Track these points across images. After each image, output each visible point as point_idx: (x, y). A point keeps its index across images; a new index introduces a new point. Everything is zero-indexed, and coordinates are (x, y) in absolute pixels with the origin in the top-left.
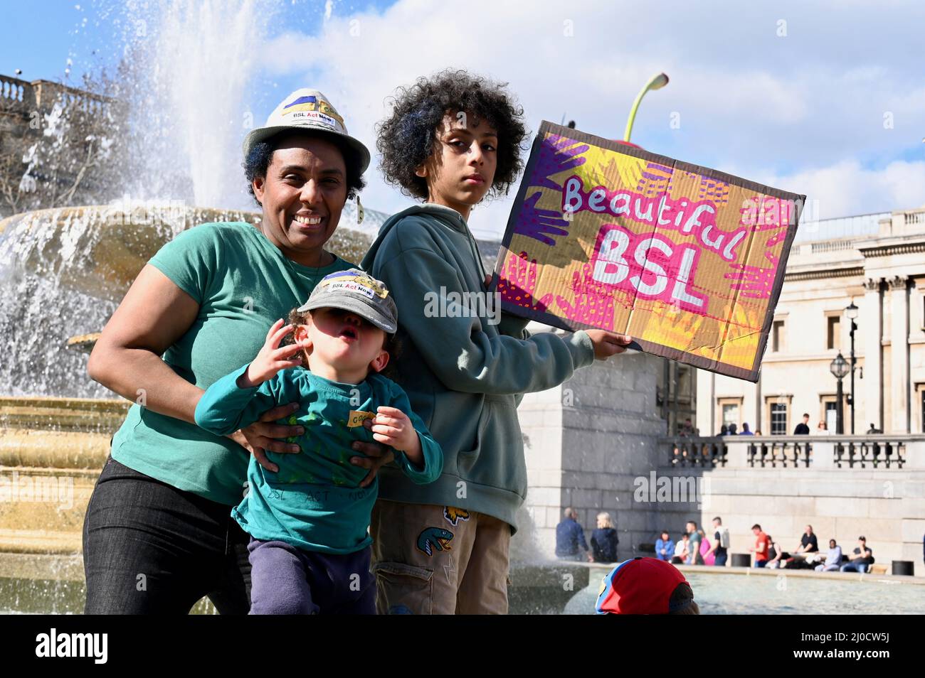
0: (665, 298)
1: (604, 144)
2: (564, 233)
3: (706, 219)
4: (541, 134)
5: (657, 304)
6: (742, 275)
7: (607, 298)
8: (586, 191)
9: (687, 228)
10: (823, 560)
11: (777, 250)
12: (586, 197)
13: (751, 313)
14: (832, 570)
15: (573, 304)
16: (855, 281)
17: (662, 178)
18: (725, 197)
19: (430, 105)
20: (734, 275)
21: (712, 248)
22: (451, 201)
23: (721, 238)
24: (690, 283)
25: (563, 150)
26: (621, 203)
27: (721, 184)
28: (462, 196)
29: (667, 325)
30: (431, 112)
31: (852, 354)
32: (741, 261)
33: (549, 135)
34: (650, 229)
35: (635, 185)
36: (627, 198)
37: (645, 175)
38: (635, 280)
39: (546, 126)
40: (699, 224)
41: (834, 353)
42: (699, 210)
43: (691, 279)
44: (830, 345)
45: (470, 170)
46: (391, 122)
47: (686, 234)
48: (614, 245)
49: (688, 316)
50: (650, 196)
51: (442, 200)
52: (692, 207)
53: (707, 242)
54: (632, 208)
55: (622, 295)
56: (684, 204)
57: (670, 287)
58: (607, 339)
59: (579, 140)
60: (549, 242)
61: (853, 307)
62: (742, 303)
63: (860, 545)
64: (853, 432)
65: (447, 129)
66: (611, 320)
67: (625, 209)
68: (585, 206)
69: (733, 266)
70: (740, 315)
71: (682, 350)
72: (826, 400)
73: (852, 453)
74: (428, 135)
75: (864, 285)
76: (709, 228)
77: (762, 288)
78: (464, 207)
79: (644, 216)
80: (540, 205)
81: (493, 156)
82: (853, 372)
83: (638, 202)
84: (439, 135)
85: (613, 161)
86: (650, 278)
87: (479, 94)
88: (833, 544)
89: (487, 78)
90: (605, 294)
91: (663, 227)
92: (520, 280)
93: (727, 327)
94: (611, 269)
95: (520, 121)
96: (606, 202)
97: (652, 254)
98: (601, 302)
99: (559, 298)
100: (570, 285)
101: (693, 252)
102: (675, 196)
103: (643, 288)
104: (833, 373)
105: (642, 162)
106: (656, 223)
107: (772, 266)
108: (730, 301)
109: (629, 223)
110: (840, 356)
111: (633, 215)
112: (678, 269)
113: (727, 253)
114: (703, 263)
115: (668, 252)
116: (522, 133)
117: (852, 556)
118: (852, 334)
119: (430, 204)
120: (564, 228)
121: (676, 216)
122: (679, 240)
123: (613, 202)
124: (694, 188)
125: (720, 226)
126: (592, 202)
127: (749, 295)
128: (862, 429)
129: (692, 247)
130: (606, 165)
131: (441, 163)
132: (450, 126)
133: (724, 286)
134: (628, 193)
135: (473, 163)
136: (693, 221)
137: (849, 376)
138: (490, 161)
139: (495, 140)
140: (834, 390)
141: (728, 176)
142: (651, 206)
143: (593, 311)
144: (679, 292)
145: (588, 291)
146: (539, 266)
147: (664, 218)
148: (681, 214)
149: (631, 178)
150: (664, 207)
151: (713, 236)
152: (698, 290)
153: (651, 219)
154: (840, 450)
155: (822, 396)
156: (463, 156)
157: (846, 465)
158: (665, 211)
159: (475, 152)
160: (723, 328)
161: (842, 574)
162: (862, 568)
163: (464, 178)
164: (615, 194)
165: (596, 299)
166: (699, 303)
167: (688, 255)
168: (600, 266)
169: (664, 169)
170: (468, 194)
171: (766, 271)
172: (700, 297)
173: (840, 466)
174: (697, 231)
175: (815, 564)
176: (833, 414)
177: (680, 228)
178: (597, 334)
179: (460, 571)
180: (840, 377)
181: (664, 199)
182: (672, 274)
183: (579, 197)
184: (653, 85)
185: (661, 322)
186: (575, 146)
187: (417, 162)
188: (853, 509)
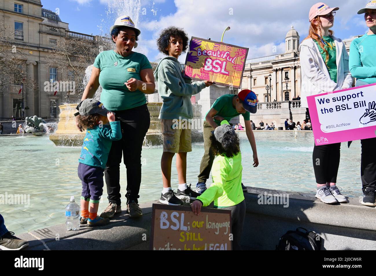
0: (220, 72)
1: (205, 40)
2: (198, 60)
3: (228, 55)
4: (192, 39)
5: (218, 74)
6: (236, 66)
7: (208, 74)
8: (202, 51)
9: (224, 57)
10: (264, 128)
11: (243, 60)
12: (202, 52)
13: (238, 74)
14: (266, 130)
15: (201, 75)
16: (271, 70)
17: (218, 47)
18: (232, 50)
19: (167, 34)
20: (234, 67)
21: (229, 61)
22: (174, 55)
23: (231, 59)
24: (225, 69)
25: (197, 43)
26: (209, 53)
27: (231, 47)
28: (176, 54)
29: (221, 78)
30: (167, 36)
31: (270, 85)
32: (236, 63)
33: (193, 39)
34: (216, 58)
35: (212, 49)
36: (211, 52)
37: (214, 46)
38: (213, 69)
39: (192, 37)
40: (226, 56)
41: (267, 85)
42: (226, 53)
43: (225, 68)
44: (266, 84)
45: (177, 48)
46: (159, 39)
47: (224, 58)
48: (209, 62)
49: (225, 76)
50: (216, 51)
51: (172, 55)
52: (225, 52)
53: (228, 60)
54: (212, 54)
55: (211, 73)
56: (223, 52)
57: (221, 70)
58: (208, 82)
59: (200, 40)
60: (195, 63)
61: (270, 75)
62: (236, 72)
63: (272, 124)
64: (271, 101)
65: (171, 39)
66: (209, 78)
67: (211, 54)
68: (202, 54)
69: (234, 64)
70: (236, 75)
71: (224, 83)
72: (265, 95)
73: (270, 106)
74: (167, 41)
75: (273, 70)
76: (228, 57)
77: (240, 69)
78: (176, 56)
79: (214, 55)
80: (192, 55)
81: (182, 44)
82: (270, 89)
83: (213, 52)
84: (170, 41)
85: (207, 44)
86: (217, 69)
87: (178, 31)
88: (267, 124)
89: (179, 27)
90: (207, 73)
91: (219, 57)
92: (189, 71)
93: (233, 78)
94: (208, 67)
95: (187, 36)
96: (206, 53)
97: (217, 63)
98: (207, 74)
99: (198, 74)
100: (200, 71)
101: (225, 62)
102: (221, 50)
103: (215, 71)
104: (266, 89)
105: (213, 43)
106: (217, 57)
107: (242, 64)
108: (234, 72)
109: (211, 57)
110: (268, 86)
111: (212, 55)
112: (222, 66)
113: (233, 62)
114: (228, 65)
115: (220, 63)
116: (188, 39)
117: (270, 127)
118: (270, 81)
119: (169, 56)
120: (198, 59)
121: (221, 55)
122: (222, 60)
123: (208, 53)
124: (225, 48)
125: (231, 56)
126: (203, 53)
127: (238, 71)
128: (272, 101)
129: (225, 61)
130: (206, 45)
131: (171, 47)
132: (172, 39)
133: (232, 69)
134: (211, 51)
135: (177, 46)
136: (225, 56)
137: (269, 90)
138: (181, 45)
139: (182, 41)
140: (266, 93)
141: (232, 45)
142: (216, 53)
143: (205, 77)
144: (223, 71)
145: (204, 72)
146: (193, 69)
147: (219, 55)
148: (222, 54)
149: (211, 47)
150: (219, 53)
151: (229, 58)
152: (227, 70)
153: (216, 56)
154: (268, 105)
155: (264, 94)
156: (175, 45)
157: (269, 108)
158: (219, 54)
159: (178, 44)
160: (232, 78)
161: (268, 130)
162: (272, 129)
163: (176, 50)
164: (208, 51)
165: (205, 74)
166: (227, 73)
167: (224, 63)
168: (206, 67)
169: (218, 45)
170: (177, 53)
171: (241, 65)
172: (227, 72)
173: (268, 108)
174: (226, 58)
175: (263, 129)
176: (266, 98)
177: (222, 57)
178: (206, 81)
179: (180, 132)
180: (268, 90)
181: (219, 51)
182: (221, 67)
183: (201, 52)
184: (227, 29)
185: (219, 78)
186: (199, 41)
187: (166, 47)
188: (270, 117)
